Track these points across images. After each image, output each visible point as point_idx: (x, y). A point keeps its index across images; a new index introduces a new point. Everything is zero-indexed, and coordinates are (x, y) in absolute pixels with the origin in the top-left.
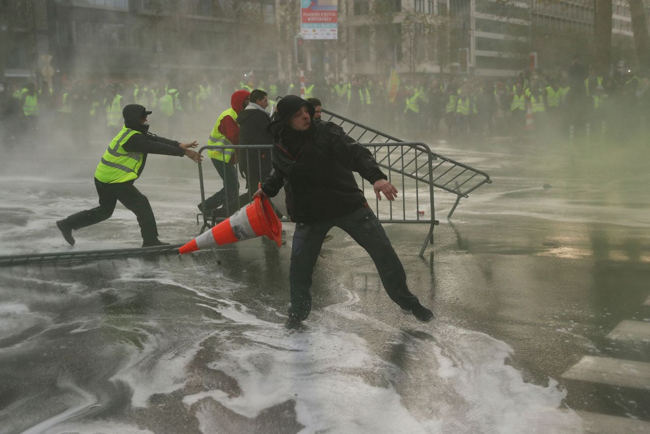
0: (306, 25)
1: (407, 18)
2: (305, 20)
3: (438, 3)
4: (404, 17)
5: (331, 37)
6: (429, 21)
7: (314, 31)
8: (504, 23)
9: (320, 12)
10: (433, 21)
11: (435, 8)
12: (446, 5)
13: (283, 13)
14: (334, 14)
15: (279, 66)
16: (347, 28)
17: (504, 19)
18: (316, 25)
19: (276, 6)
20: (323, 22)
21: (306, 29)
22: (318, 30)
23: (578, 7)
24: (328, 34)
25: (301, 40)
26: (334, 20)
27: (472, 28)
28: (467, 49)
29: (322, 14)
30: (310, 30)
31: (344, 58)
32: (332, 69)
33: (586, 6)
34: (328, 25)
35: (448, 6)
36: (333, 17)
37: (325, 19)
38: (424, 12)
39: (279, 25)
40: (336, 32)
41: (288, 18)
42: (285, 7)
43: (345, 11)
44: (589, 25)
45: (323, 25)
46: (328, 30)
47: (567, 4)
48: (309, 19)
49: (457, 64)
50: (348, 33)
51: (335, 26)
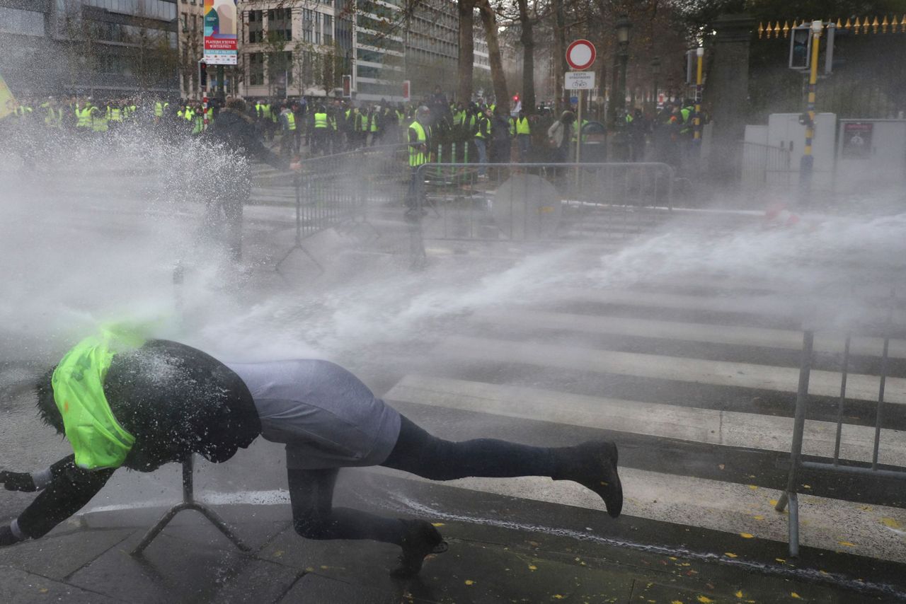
0: (208, 51)
1: (297, 47)
2: (208, 47)
3: (324, 34)
4: (294, 46)
5: (231, 63)
6: (316, 50)
7: (216, 57)
8: (382, 54)
9: (222, 40)
10: (319, 50)
11: (322, 39)
12: (331, 36)
13: (185, 40)
14: (234, 42)
15: (182, 87)
16: (243, 55)
17: (382, 51)
18: (217, 51)
19: (179, 33)
20: (225, 49)
21: (209, 55)
22: (219, 56)
23: (444, 42)
24: (228, 60)
25: (204, 65)
26: (233, 47)
27: (354, 57)
28: (350, 76)
29: (223, 42)
30: (212, 56)
31: (241, 81)
32: (228, 91)
33: (452, 42)
34: (228, 51)
35: (333, 37)
36: (232, 45)
37: (226, 47)
38: (312, 41)
39: (181, 50)
40: (236, 58)
41: (190, 44)
42: (187, 34)
43: (241, 40)
44: (454, 59)
45: (224, 52)
46: (228, 56)
47: (435, 40)
48: (211, 46)
49: (341, 89)
50: (244, 59)
51: (234, 52)
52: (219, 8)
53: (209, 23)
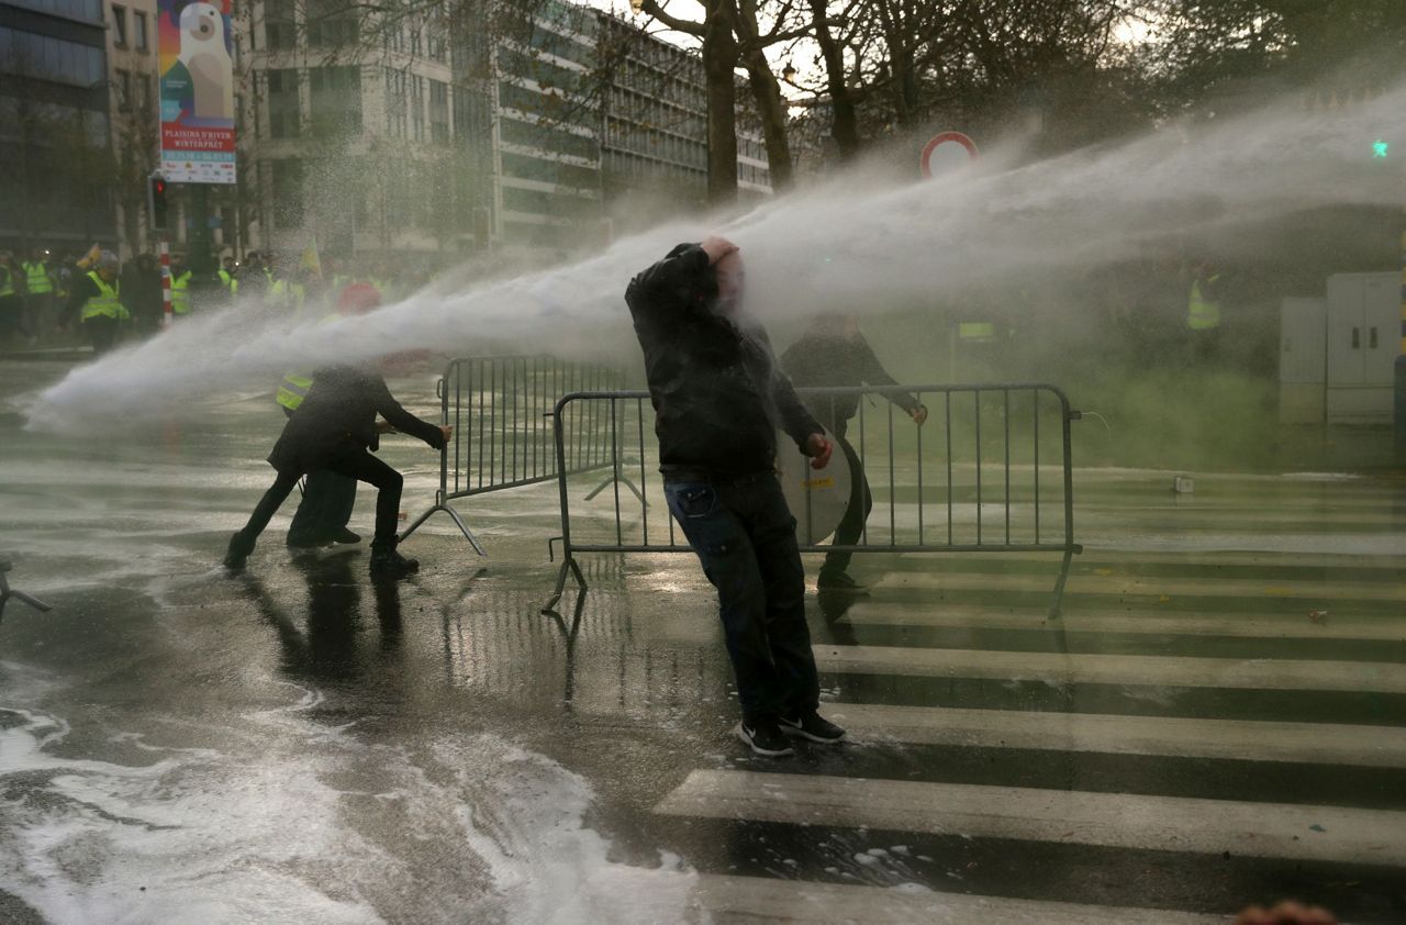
0: (170, 154)
1: (373, 148)
2: (169, 144)
3: (433, 123)
4: (369, 145)
5: (223, 179)
6: (415, 155)
7: (188, 166)
8: (553, 163)
9: (200, 130)
10: (423, 155)
11: (427, 132)
12: (447, 126)
13: (126, 129)
14: (228, 136)
15: (121, 231)
16: (258, 163)
17: (552, 156)
18: (191, 155)
19: (112, 115)
20: (207, 149)
21: (171, 163)
22: (196, 165)
23: (680, 139)
24: (217, 173)
25: (161, 183)
26: (227, 147)
27: (495, 170)
28: (488, 209)
29: (204, 135)
30: (181, 165)
31: (253, 219)
32: (228, 239)
33: (694, 139)
34: (216, 155)
35: (451, 127)
36: (224, 141)
37: (211, 144)
38: (406, 137)
39: (117, 153)
40: (234, 171)
41: (137, 138)
42: (128, 117)
43: (253, 130)
44: (701, 172)
45: (206, 155)
46: (217, 166)
47: (662, 134)
48: (177, 143)
49: (469, 236)
50: (258, 172)
51: (230, 157)
52: (192, 61)
53: (171, 94)
